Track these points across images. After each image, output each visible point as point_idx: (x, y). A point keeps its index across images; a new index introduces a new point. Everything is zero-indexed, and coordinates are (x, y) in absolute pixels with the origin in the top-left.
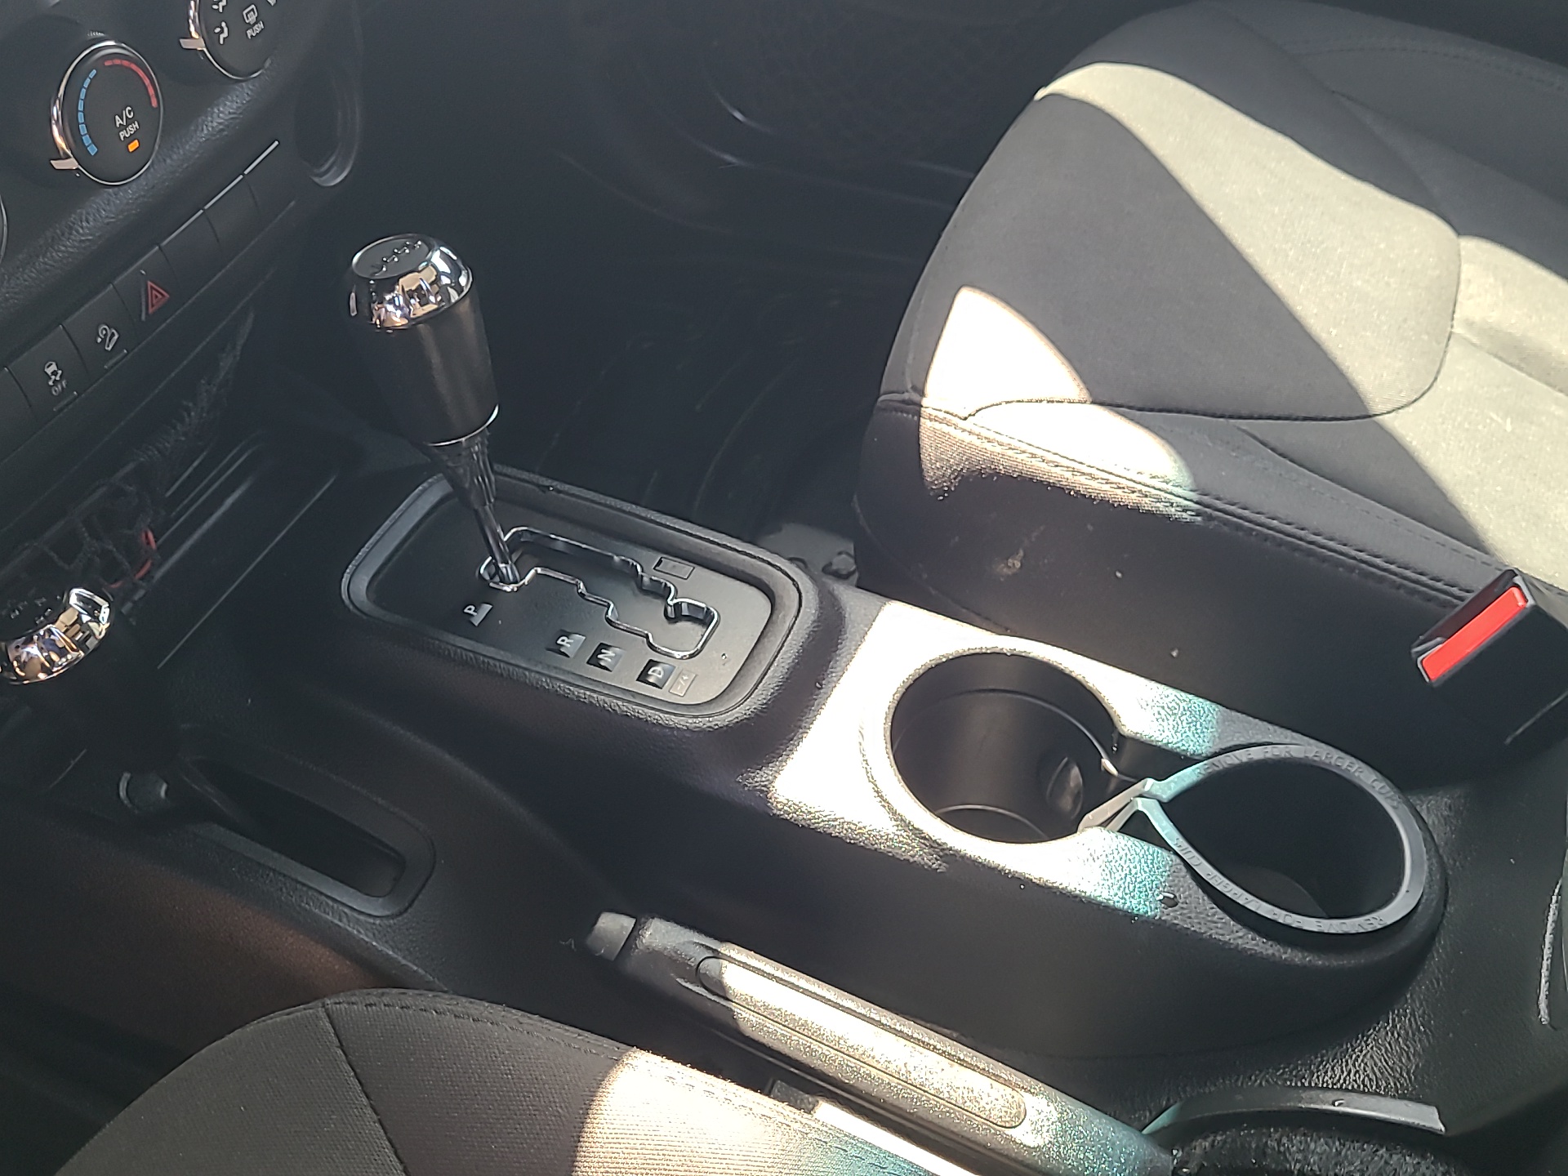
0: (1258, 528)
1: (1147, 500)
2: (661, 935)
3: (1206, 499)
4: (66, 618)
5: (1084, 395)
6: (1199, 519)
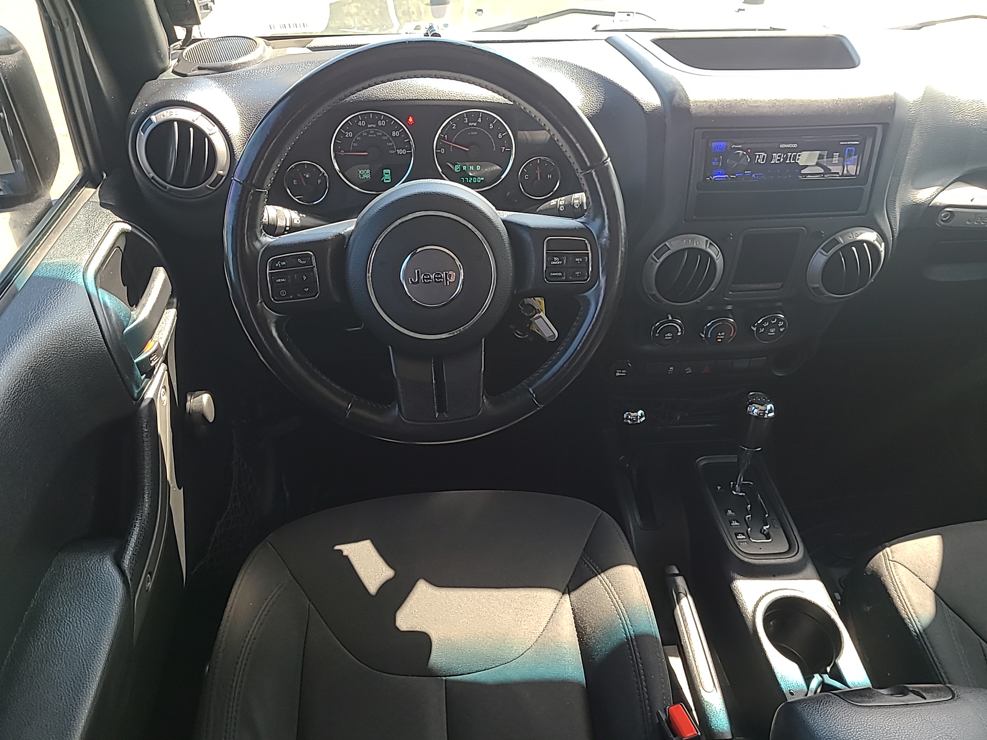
0: (929, 655)
1: (908, 620)
2: (680, 581)
3: (924, 635)
4: (635, 414)
5: (933, 586)
6: (916, 638)
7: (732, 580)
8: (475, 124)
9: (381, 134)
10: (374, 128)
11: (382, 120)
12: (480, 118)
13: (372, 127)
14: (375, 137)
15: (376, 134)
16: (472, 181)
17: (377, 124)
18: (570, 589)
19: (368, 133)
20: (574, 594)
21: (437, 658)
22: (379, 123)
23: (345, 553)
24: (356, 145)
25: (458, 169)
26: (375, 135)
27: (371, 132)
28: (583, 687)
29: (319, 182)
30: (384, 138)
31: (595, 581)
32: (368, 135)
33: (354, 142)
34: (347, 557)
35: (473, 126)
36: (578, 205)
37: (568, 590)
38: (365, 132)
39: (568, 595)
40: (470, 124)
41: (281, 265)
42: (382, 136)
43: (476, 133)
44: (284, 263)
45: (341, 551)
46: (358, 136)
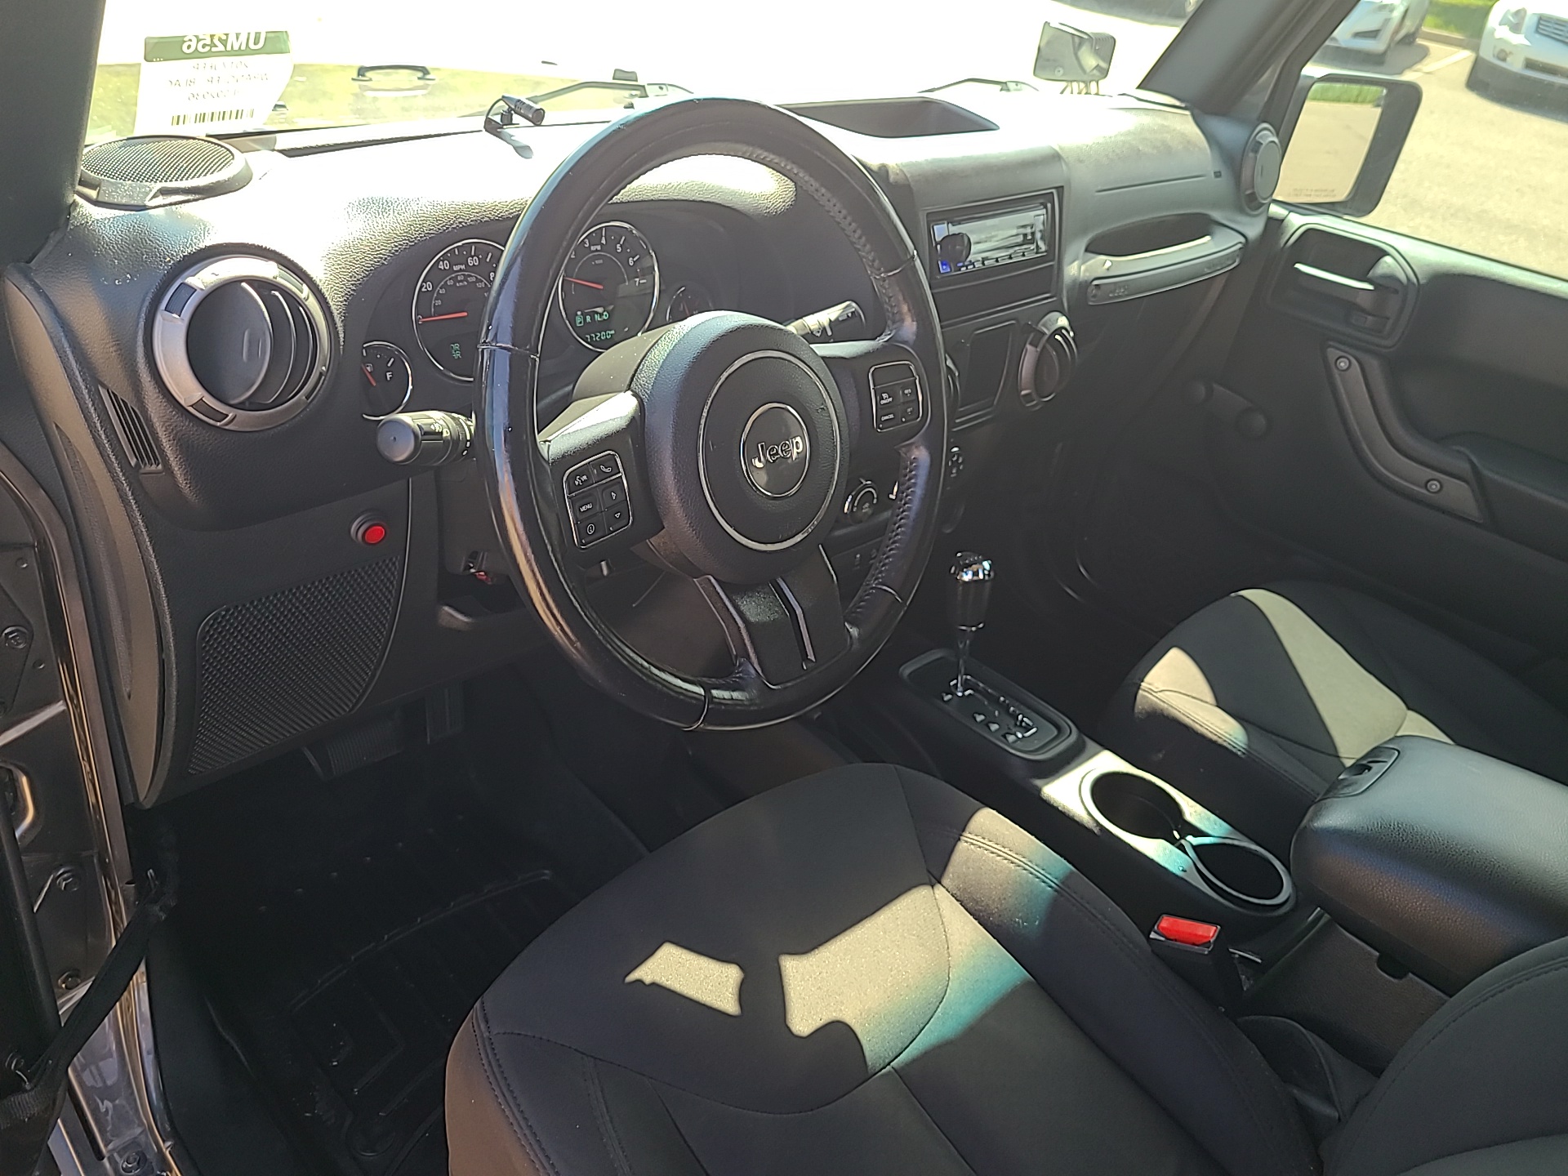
1: (1224, 743)
5: (1215, 703)
6: (1244, 756)
7: (1039, 790)
8: (599, 248)
9: (474, 279)
10: (463, 271)
11: (472, 257)
12: (604, 238)
13: (461, 270)
14: (465, 286)
15: (467, 281)
16: (600, 338)
17: (467, 264)
18: (937, 877)
19: (455, 279)
20: (946, 881)
21: (874, 1045)
22: (469, 261)
23: (648, 980)
24: (439, 302)
25: (581, 323)
26: (466, 283)
27: (459, 278)
28: (1032, 983)
29: (388, 377)
30: (479, 285)
31: (962, 846)
32: (455, 284)
33: (436, 299)
34: (654, 984)
35: (597, 250)
36: (818, 332)
37: (934, 878)
38: (450, 279)
39: (939, 885)
40: (593, 248)
41: (582, 482)
42: (475, 282)
43: (601, 261)
44: (585, 478)
45: (640, 982)
46: (441, 288)
